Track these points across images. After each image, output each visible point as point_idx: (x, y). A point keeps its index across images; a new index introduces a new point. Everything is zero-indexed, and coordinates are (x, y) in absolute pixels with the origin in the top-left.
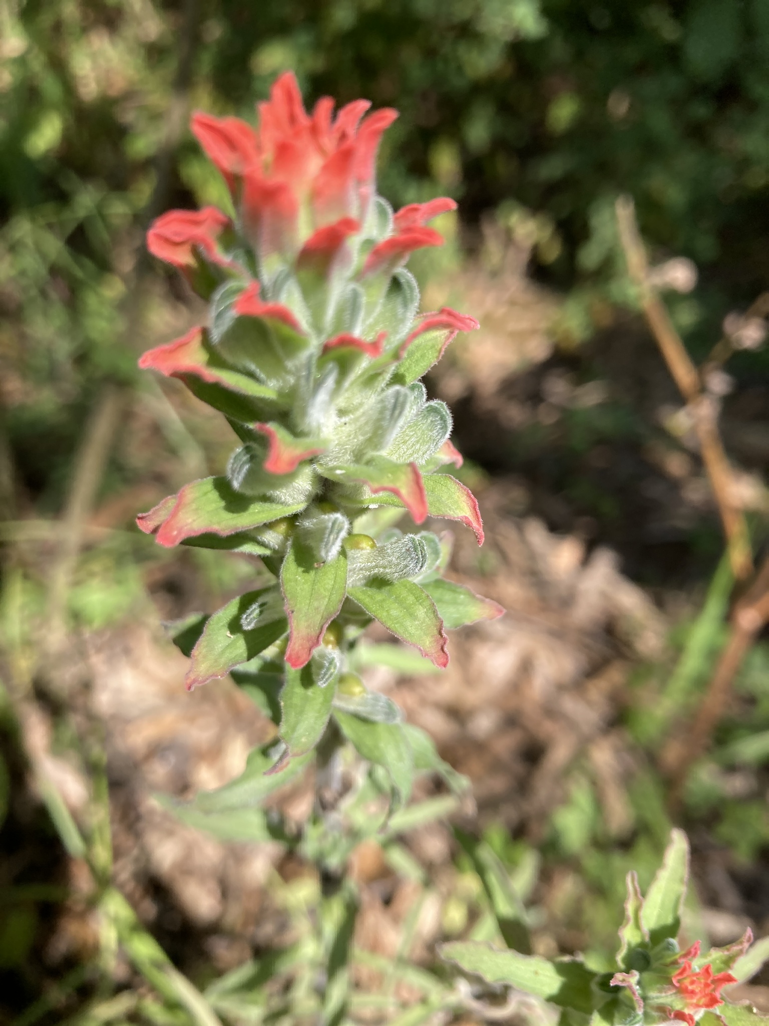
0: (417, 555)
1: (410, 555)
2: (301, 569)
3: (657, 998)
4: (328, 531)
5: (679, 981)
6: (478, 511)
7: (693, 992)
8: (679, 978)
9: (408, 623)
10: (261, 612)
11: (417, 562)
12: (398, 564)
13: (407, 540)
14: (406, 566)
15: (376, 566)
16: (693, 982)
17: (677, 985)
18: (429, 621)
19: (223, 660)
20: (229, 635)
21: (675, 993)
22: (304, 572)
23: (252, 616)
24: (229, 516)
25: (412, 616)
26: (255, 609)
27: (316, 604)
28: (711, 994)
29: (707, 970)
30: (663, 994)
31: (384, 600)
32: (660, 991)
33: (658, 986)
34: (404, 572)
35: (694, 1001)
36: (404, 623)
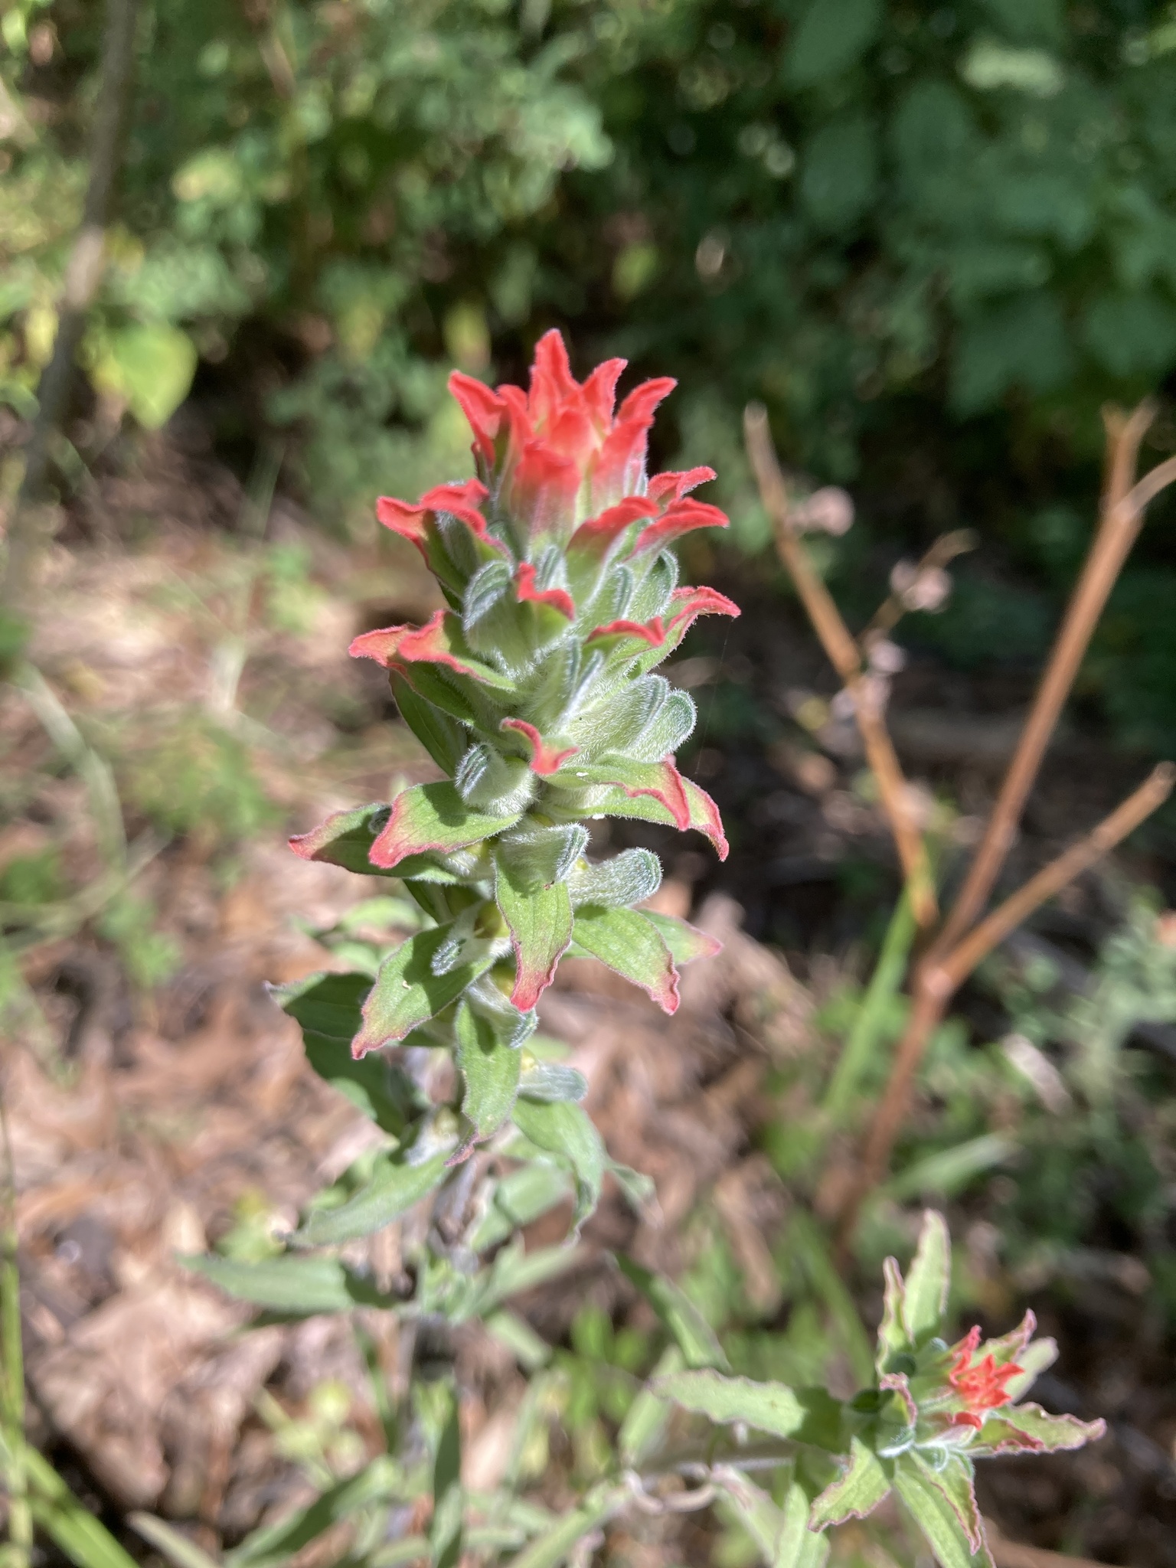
0: (650, 873)
1: (640, 873)
2: (518, 895)
3: (931, 1405)
4: (568, 844)
5: (957, 1378)
6: (719, 819)
7: (976, 1389)
8: (958, 1373)
9: (631, 960)
10: (460, 950)
11: (649, 882)
12: (622, 887)
13: (636, 855)
14: (635, 888)
15: (593, 891)
16: (973, 1378)
17: (955, 1382)
18: (656, 955)
19: (400, 1018)
20: (406, 986)
21: (953, 1395)
22: (522, 897)
23: (449, 956)
24: (448, 829)
25: (634, 949)
26: (453, 947)
27: (541, 934)
28: (995, 1391)
29: (989, 1363)
30: (939, 1399)
31: (598, 933)
32: (935, 1395)
33: (932, 1390)
34: (631, 895)
35: (977, 1401)
36: (627, 959)
